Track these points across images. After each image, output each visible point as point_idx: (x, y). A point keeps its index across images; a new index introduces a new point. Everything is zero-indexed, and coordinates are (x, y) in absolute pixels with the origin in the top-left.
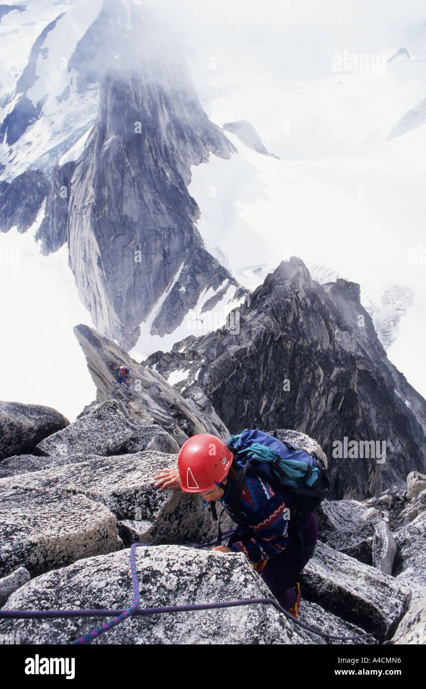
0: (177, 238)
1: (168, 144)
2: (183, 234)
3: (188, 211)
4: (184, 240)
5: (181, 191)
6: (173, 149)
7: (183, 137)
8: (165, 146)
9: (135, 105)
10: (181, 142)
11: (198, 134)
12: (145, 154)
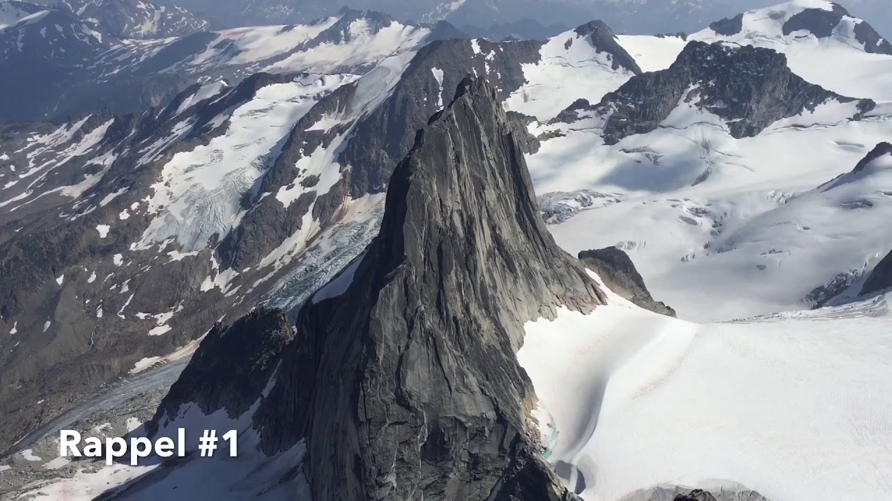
1: (487, 279)
3: (515, 391)
4: (505, 441)
5: (504, 357)
6: (495, 288)
7: (512, 270)
8: (482, 283)
9: (439, 219)
10: (510, 278)
11: (537, 266)
12: (450, 294)
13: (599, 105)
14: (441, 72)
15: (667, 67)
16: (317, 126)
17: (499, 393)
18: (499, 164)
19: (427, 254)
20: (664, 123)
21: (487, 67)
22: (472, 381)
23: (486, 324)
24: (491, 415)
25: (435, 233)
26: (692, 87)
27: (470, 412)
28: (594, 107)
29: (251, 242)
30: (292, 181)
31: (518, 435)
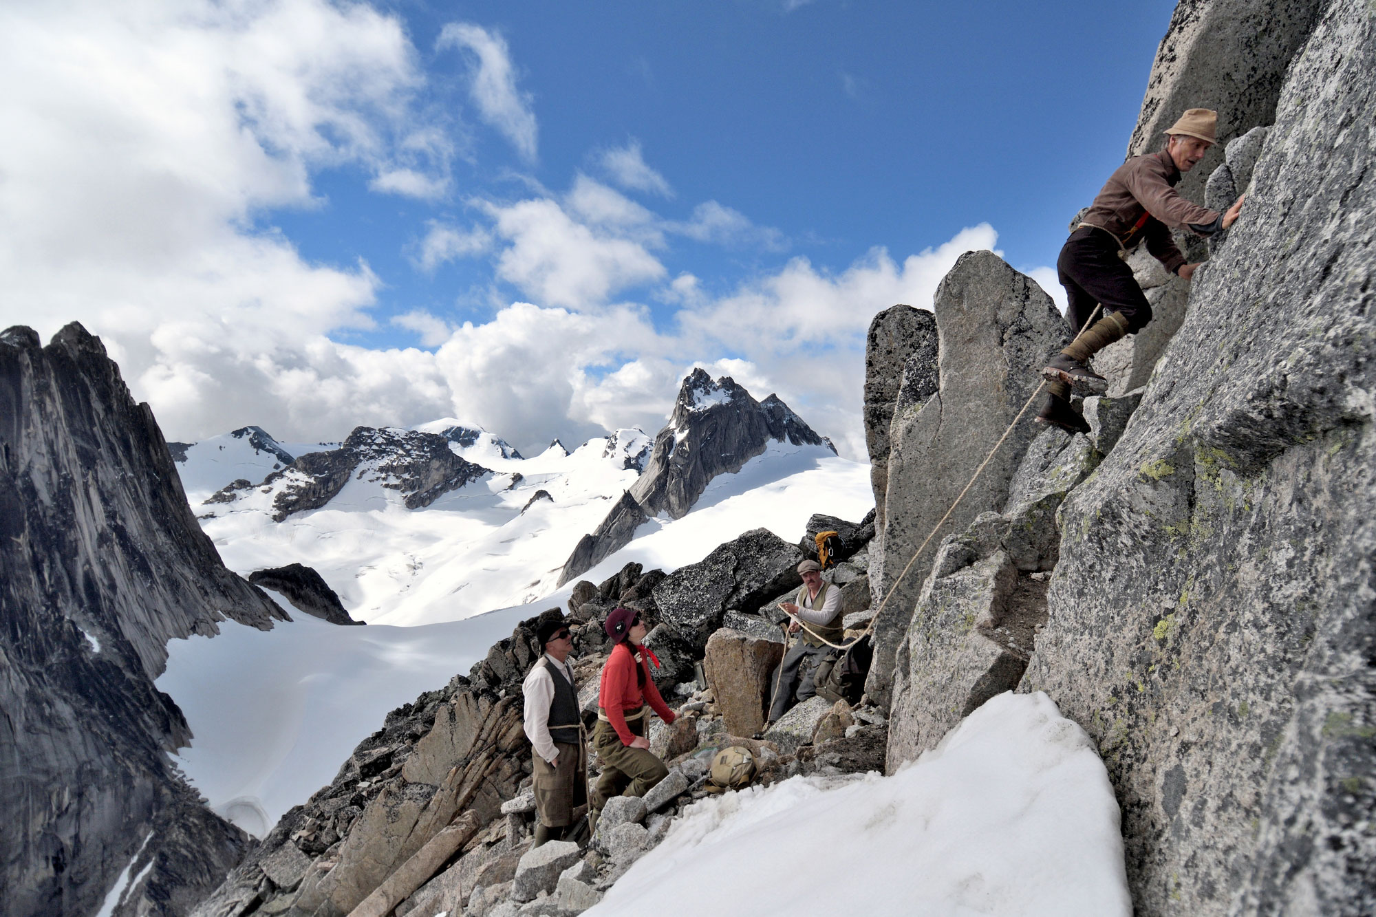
0: (108, 797)
1: (97, 571)
2: (127, 778)
3: (151, 723)
4: (133, 800)
5: (129, 675)
6: (112, 586)
7: (145, 572)
8: (87, 574)
10: (141, 581)
11: (187, 573)
13: (262, 485)
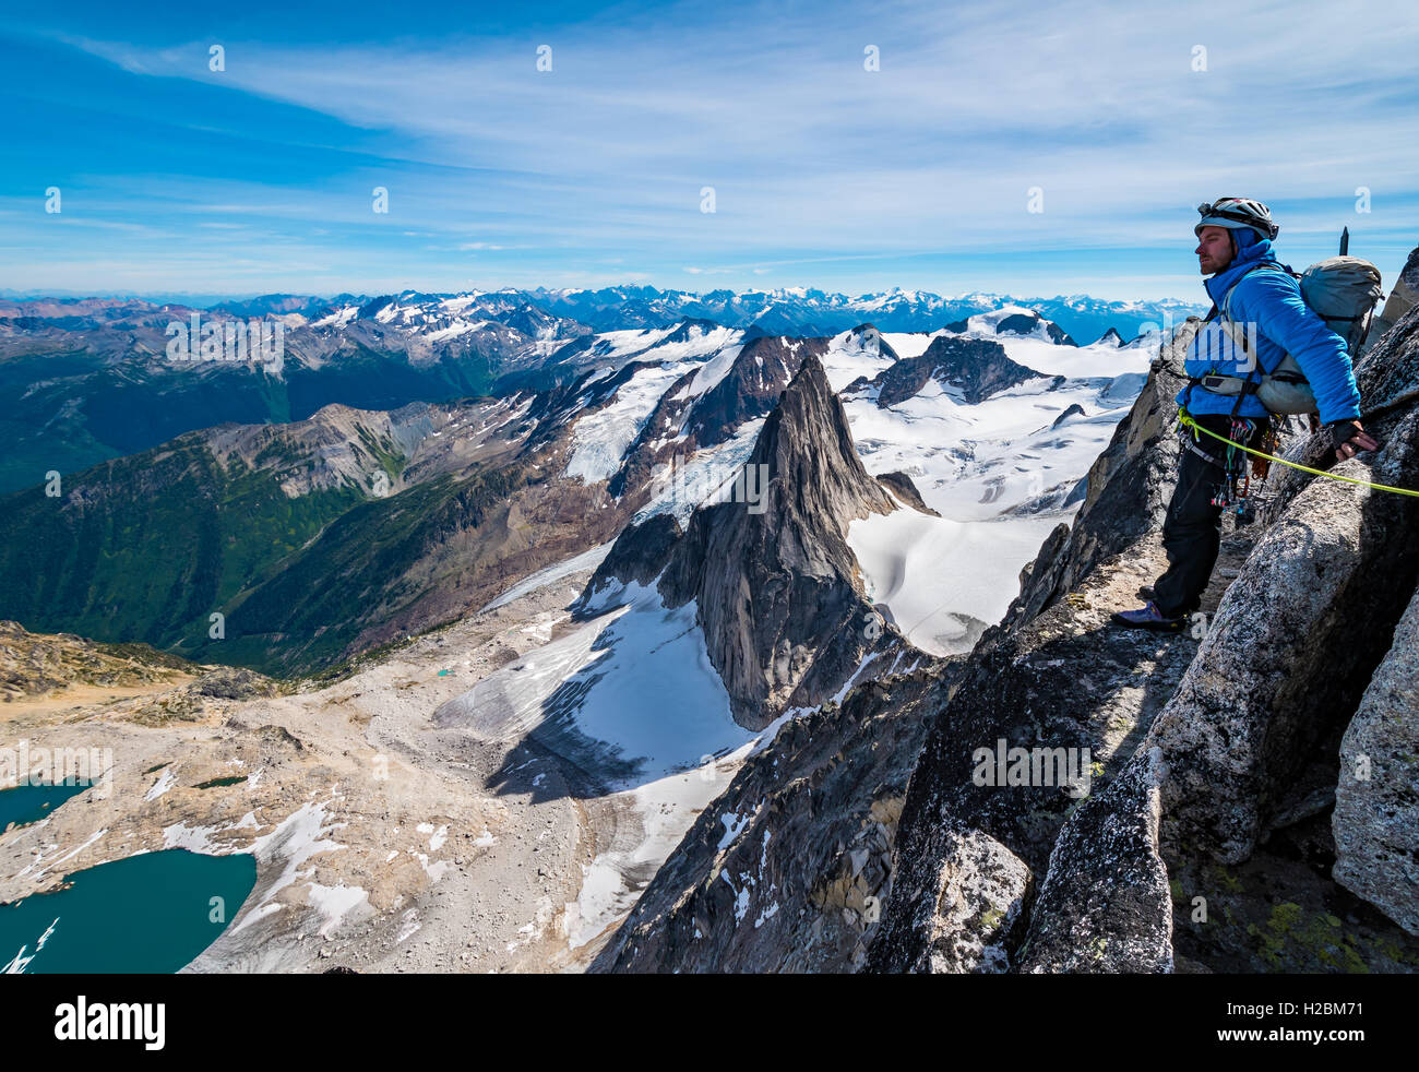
6: (830, 495)
7: (838, 483)
8: (823, 491)
9: (798, 449)
10: (838, 490)
11: (854, 482)
12: (806, 498)
13: (874, 381)
14: (761, 359)
15: (921, 354)
16: (676, 397)
17: (838, 562)
18: (829, 415)
19: (791, 471)
20: (918, 393)
21: (793, 356)
22: (821, 553)
23: (826, 519)
24: (833, 576)
25: (796, 456)
26: (939, 368)
27: (821, 574)
28: (871, 382)
29: (633, 476)
30: (660, 434)
31: (851, 589)
